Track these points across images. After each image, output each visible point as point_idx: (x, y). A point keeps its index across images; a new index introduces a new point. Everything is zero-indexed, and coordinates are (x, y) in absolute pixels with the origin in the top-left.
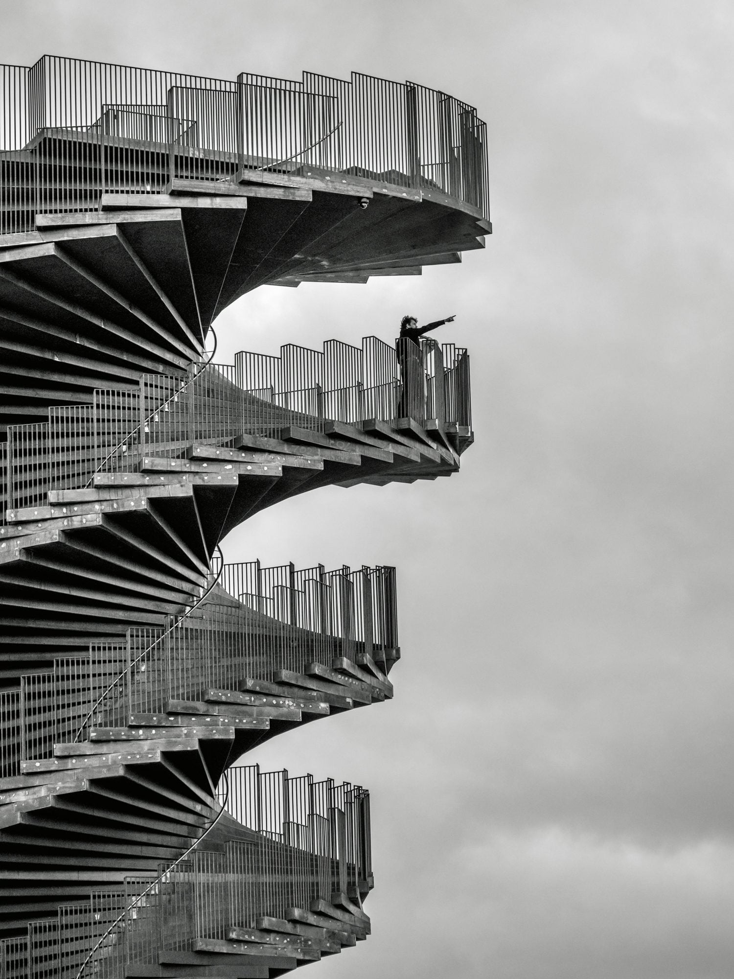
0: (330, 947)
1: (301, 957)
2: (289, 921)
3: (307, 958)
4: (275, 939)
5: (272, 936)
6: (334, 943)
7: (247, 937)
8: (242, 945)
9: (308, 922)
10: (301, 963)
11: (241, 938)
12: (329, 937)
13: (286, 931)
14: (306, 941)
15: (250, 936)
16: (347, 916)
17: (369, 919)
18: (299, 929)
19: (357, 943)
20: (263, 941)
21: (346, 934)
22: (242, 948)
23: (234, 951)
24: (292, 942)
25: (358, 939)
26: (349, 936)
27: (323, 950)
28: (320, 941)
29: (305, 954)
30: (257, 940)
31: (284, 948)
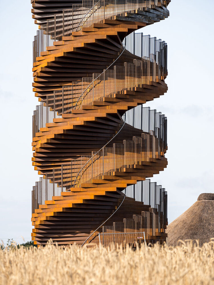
0: (157, 20)
1: (148, 22)
2: (144, 11)
3: (149, 23)
4: (140, 17)
5: (139, 15)
6: (158, 18)
7: (131, 16)
8: (129, 18)
9: (150, 11)
10: (148, 24)
11: (129, 16)
12: (157, 16)
13: (143, 14)
14: (149, 18)
15: (132, 16)
16: (162, 10)
17: (169, 11)
18: (147, 14)
19: (165, 19)
20: (136, 17)
21: (162, 16)
22: (129, 19)
23: (127, 20)
24: (145, 18)
25: (165, 18)
26: (163, 17)
27: (154, 20)
28: (154, 17)
29: (149, 21)
30: (134, 17)
31: (142, 20)
